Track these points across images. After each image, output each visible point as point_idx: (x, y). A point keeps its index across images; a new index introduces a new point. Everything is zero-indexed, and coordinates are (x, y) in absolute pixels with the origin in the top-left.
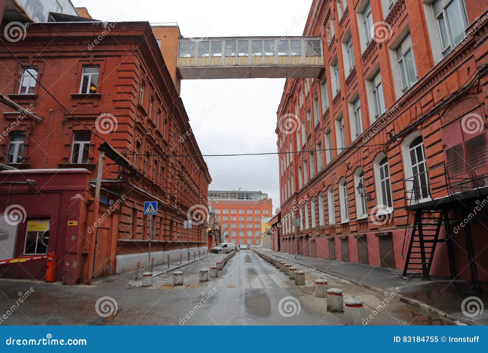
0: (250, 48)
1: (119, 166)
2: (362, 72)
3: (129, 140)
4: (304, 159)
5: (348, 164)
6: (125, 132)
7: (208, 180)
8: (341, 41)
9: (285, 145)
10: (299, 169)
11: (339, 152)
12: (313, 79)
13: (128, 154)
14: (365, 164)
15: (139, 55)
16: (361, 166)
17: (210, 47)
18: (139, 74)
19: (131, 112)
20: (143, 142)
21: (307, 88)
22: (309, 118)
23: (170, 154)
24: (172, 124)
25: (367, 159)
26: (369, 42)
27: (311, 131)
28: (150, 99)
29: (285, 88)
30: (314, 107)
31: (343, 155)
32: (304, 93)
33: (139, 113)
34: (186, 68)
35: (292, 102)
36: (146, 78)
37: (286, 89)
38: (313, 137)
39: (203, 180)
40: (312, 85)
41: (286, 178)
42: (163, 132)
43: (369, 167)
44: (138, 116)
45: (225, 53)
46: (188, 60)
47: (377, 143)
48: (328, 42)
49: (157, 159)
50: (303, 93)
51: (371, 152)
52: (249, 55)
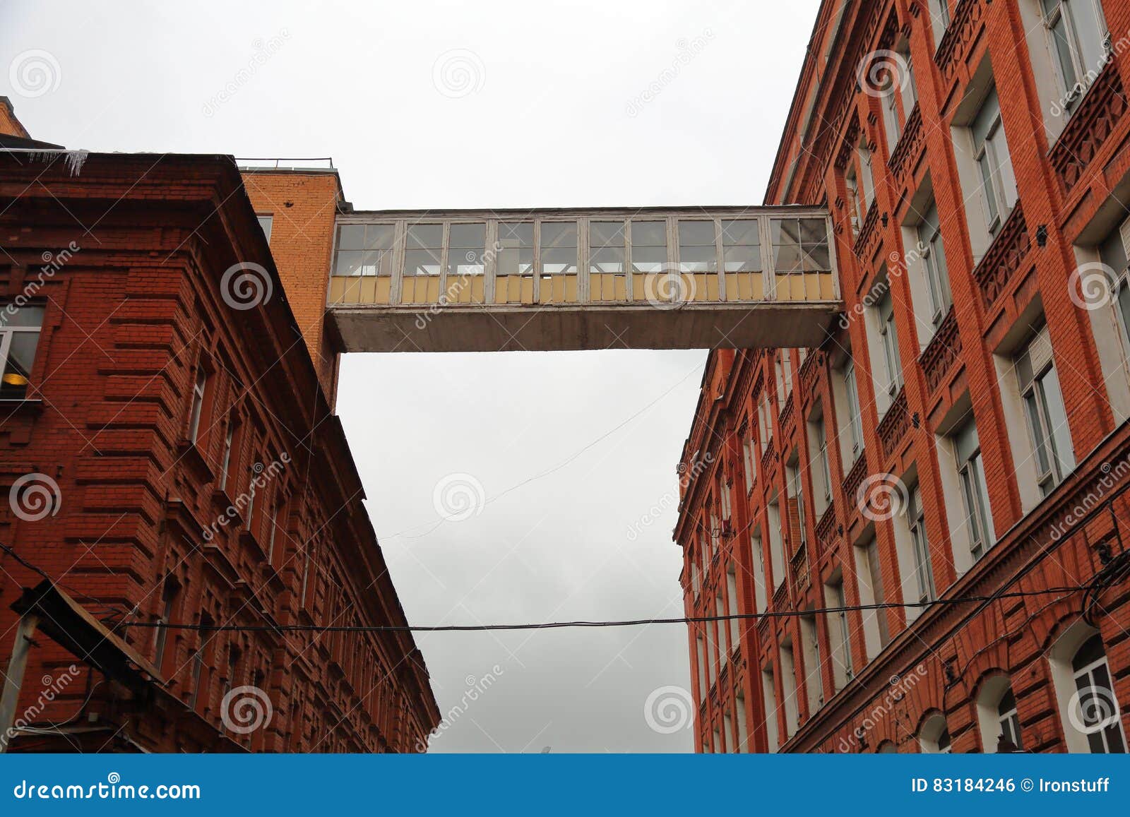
0: (582, 245)
1: (90, 671)
2: (981, 328)
3: (138, 570)
4: (782, 637)
5: (951, 660)
6: (125, 540)
7: (429, 716)
8: (900, 221)
9: (712, 587)
10: (765, 678)
11: (912, 614)
12: (803, 354)
13: (131, 624)
14: (1014, 662)
15: (195, 267)
16: (998, 669)
17: (445, 244)
18: (191, 335)
19: (152, 468)
20: (190, 577)
21: (785, 381)
22: (794, 487)
23: (291, 621)
24: (303, 510)
25: (1021, 643)
26: (998, 221)
27: (804, 534)
28: (227, 420)
29: (707, 381)
30: (811, 450)
31: (927, 626)
32: (774, 399)
33: (183, 472)
34: (361, 312)
35: (731, 430)
36: (214, 347)
37: (709, 386)
38: (810, 557)
39: (410, 719)
40: (803, 373)
41: (717, 710)
42: (269, 542)
43: (1034, 673)
44: (177, 483)
45: (497, 261)
46: (368, 287)
47: (1054, 581)
48: (853, 223)
49: (240, 641)
50: (771, 400)
51: (1034, 618)
52: (579, 269)
